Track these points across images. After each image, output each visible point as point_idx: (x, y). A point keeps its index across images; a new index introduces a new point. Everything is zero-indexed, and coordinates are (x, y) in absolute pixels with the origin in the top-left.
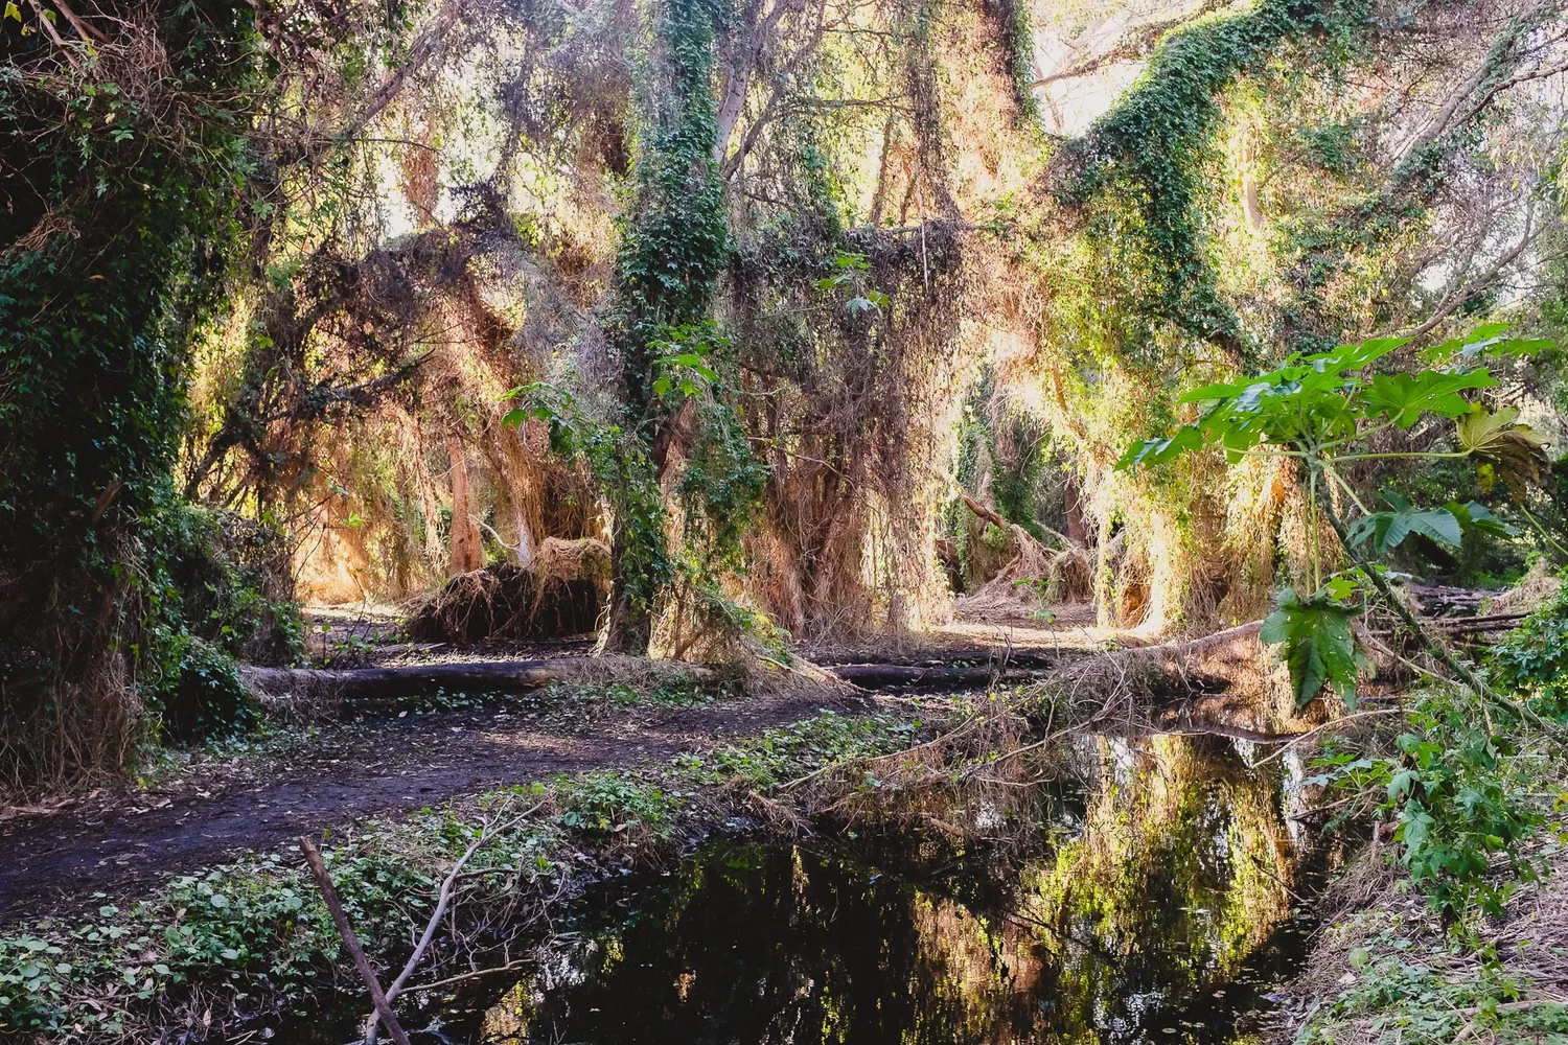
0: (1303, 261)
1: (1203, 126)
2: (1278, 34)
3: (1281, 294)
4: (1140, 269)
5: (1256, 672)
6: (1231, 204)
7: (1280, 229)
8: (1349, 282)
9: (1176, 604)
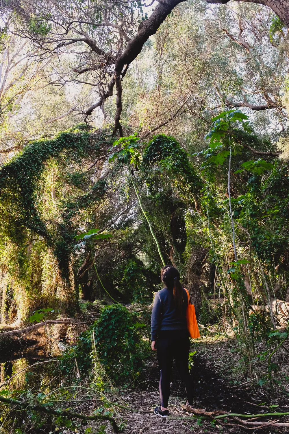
0: (67, 211)
1: (39, 170)
2: (63, 147)
3: (60, 220)
4: (17, 211)
5: (46, 337)
6: (46, 193)
7: (61, 201)
8: (80, 217)
9: (25, 316)
